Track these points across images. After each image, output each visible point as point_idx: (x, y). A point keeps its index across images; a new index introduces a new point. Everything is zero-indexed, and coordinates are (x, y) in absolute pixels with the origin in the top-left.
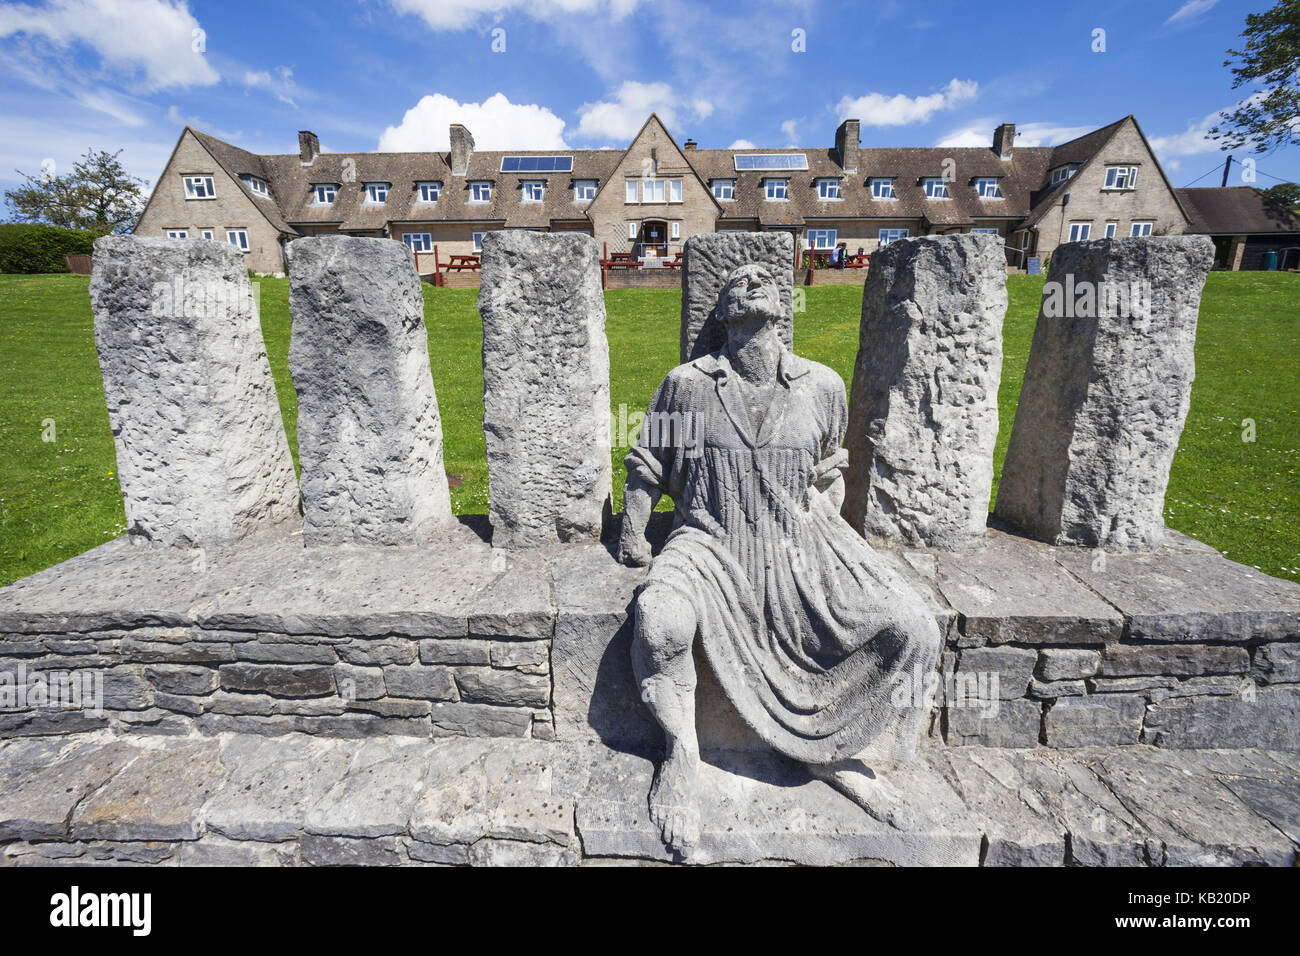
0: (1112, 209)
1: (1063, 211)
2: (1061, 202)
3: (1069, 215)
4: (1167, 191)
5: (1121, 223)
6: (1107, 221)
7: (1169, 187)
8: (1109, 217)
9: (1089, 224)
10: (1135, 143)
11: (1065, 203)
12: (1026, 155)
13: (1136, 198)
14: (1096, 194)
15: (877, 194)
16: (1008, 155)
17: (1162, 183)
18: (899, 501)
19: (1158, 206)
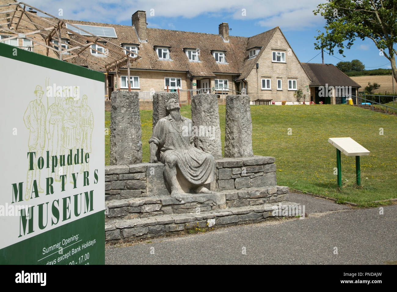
0: (278, 72)
1: (257, 72)
2: (255, 67)
3: (260, 74)
4: (299, 65)
5: (283, 79)
6: (278, 78)
7: (300, 63)
8: (277, 76)
9: (270, 79)
10: (282, 40)
11: (257, 68)
12: (235, 40)
13: (287, 67)
14: (270, 64)
15: (160, 56)
16: (227, 40)
17: (296, 60)
18: (204, 149)
19: (297, 72)
